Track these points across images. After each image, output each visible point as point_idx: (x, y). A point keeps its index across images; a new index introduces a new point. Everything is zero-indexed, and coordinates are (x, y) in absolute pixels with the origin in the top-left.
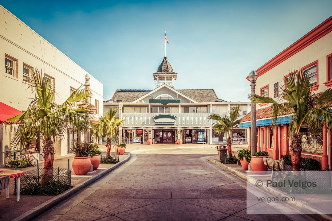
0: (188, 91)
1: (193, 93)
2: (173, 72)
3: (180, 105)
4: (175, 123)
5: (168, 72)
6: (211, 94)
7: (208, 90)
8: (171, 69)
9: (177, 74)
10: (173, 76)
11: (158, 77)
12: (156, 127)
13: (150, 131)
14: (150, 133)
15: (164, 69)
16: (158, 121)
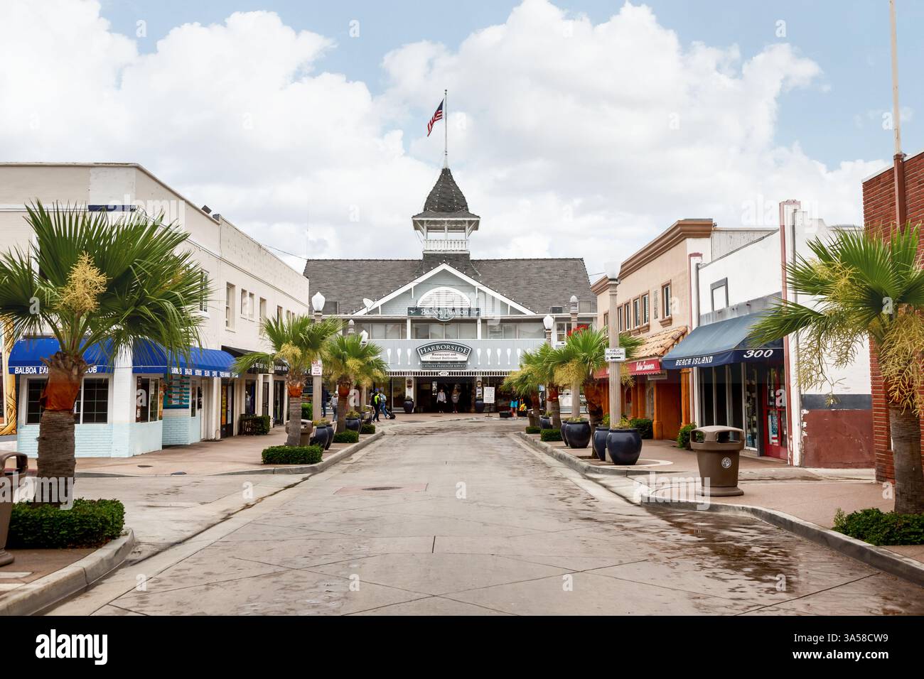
1: (524, 271)
2: (467, 212)
3: (479, 321)
4: (469, 363)
6: (572, 273)
8: (463, 204)
9: (478, 219)
10: (467, 223)
11: (425, 227)
12: (423, 371)
13: (410, 382)
14: (410, 387)
15: (442, 204)
16: (428, 358)
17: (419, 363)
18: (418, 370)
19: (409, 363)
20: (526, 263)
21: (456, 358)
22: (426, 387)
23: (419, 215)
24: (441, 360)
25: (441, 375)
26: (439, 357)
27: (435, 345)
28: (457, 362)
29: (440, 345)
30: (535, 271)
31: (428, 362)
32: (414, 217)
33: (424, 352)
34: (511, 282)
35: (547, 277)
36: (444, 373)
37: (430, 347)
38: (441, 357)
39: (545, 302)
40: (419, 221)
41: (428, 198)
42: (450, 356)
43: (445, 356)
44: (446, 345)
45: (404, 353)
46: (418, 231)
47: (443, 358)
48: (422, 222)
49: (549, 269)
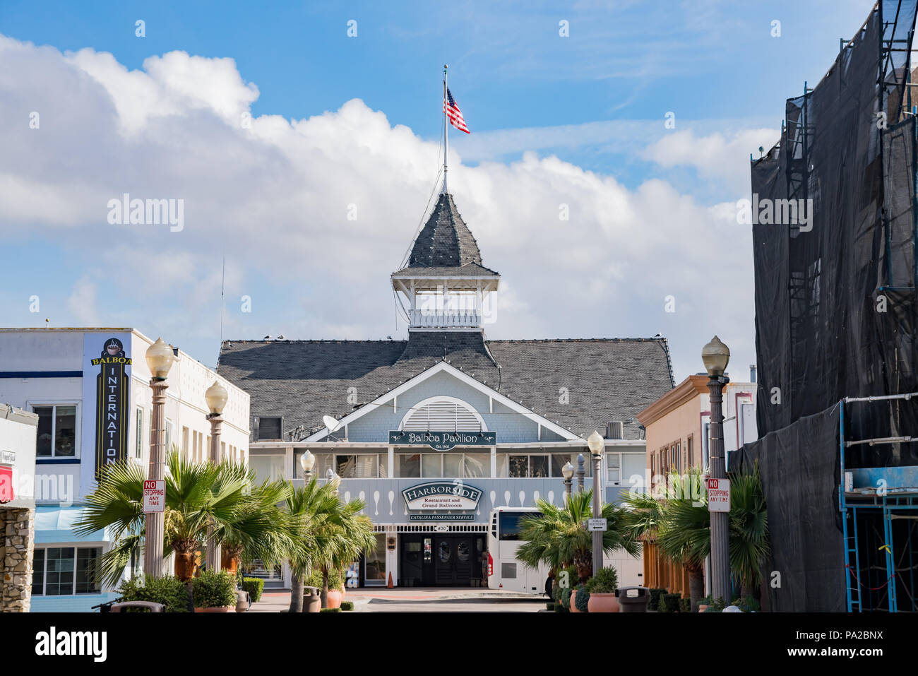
0: (548, 351)
1: (570, 360)
2: (481, 266)
3: (493, 451)
4: (478, 513)
5: (457, 262)
6: (648, 364)
7: (639, 340)
8: (473, 252)
9: (497, 277)
10: (479, 284)
11: (412, 289)
12: (412, 524)
13: (391, 541)
14: (391, 548)
15: (439, 252)
16: (418, 505)
17: (406, 513)
18: (404, 524)
19: (391, 513)
20: (574, 345)
21: (460, 506)
22: (415, 547)
23: (401, 272)
24: (438, 508)
25: (438, 531)
26: (434, 503)
27: (429, 487)
28: (461, 511)
29: (436, 486)
30: (587, 360)
31: (419, 511)
32: (393, 275)
33: (413, 498)
34: (548, 379)
35: (607, 371)
36: (442, 527)
37: (422, 489)
38: (438, 503)
39: (600, 413)
40: (402, 280)
41: (417, 242)
42: (451, 503)
43: (444, 503)
44: (445, 486)
45: (384, 498)
46: (400, 293)
47: (441, 505)
48: (406, 282)
49: (610, 357)
